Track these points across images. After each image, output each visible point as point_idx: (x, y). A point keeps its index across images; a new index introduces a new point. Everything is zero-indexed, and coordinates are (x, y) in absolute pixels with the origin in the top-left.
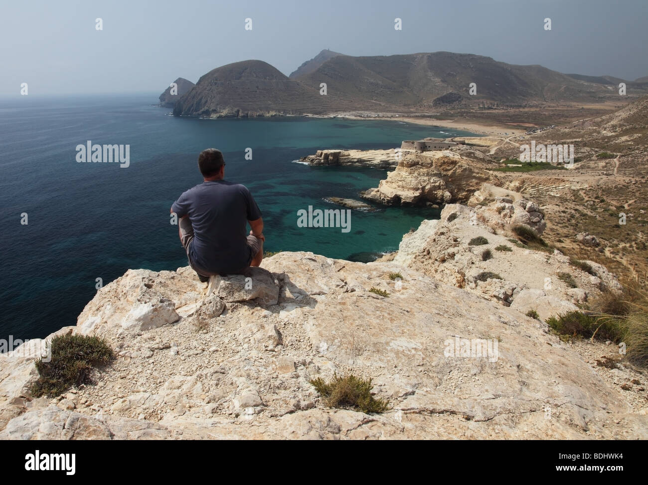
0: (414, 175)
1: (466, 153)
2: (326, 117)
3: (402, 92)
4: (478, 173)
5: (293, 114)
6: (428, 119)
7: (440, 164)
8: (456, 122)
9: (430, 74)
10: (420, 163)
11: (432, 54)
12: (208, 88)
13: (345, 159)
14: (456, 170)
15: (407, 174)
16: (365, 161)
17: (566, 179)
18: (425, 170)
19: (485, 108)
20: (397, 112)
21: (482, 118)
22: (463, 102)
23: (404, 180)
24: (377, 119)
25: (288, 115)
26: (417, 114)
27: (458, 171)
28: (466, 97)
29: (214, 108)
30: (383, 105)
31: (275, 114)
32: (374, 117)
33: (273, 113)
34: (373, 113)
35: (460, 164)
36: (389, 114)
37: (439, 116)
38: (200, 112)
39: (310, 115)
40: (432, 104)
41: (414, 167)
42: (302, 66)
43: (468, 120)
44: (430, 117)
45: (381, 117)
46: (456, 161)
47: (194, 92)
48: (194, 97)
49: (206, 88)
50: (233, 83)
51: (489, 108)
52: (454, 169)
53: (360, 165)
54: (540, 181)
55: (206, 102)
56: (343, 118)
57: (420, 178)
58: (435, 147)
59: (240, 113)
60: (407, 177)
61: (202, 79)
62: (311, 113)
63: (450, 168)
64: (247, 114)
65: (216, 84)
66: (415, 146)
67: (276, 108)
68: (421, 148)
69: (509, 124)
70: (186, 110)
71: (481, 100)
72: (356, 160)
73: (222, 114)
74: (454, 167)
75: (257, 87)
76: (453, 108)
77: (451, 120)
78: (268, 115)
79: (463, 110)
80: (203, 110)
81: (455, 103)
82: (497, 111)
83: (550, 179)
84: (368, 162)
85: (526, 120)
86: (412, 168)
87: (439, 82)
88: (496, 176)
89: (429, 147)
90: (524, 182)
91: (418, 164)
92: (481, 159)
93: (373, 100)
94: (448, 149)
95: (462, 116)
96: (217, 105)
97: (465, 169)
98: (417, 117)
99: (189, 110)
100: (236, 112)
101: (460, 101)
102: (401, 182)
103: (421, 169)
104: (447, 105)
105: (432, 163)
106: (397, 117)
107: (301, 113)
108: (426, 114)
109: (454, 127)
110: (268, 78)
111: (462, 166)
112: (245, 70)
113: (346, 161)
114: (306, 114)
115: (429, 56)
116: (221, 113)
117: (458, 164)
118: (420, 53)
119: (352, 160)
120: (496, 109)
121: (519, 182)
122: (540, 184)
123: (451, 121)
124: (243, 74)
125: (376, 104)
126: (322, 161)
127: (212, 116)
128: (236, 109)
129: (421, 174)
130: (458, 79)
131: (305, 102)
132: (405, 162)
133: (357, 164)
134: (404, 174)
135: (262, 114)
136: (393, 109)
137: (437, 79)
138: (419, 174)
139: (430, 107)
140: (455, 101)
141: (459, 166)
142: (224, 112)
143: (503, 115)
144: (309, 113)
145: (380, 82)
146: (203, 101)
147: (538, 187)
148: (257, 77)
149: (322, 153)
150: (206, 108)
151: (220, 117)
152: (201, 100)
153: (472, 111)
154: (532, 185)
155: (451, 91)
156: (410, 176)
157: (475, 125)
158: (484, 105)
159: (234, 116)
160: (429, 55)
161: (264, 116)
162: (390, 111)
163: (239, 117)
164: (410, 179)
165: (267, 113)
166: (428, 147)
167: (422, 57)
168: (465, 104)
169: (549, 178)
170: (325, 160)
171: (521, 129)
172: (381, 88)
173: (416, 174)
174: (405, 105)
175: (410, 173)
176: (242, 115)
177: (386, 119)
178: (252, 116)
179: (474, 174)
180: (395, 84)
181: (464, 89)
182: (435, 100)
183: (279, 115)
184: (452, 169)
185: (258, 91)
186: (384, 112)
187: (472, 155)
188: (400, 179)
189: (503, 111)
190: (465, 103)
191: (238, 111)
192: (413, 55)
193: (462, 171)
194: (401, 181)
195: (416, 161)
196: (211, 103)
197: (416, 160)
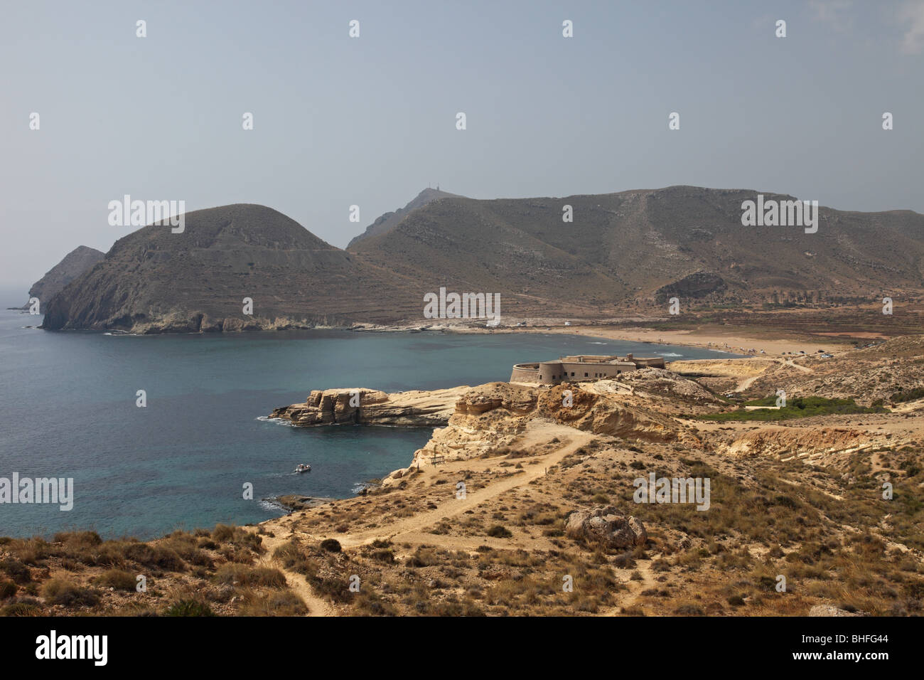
0: (489, 432)
1: (652, 386)
2: (403, 328)
3: (588, 274)
4: (647, 424)
5: (329, 324)
6: (636, 328)
7: (553, 404)
8: (698, 333)
9: (652, 234)
10: (503, 403)
11: (657, 191)
12: (132, 266)
13: (375, 409)
14: (592, 417)
15: (472, 431)
16: (420, 412)
17: (861, 429)
18: (515, 420)
19: (777, 306)
20: (570, 316)
21: (764, 324)
22: (728, 294)
23: (463, 447)
24: (520, 330)
25: (318, 327)
26: (614, 320)
27: (596, 420)
28: (735, 284)
29: (140, 311)
30: (542, 303)
31: (288, 323)
32: (514, 328)
33: (283, 322)
34: (513, 319)
35: (601, 402)
36: (549, 321)
37: (665, 322)
38: (109, 321)
39: (368, 326)
40: (653, 299)
41: (490, 413)
42: (375, 223)
43: (729, 329)
44: (642, 325)
45: (531, 328)
46: (592, 396)
47: (98, 275)
48: (96, 287)
49: (127, 266)
50: (193, 254)
51: (788, 305)
52: (589, 414)
53: (410, 421)
54: (799, 438)
55: (125, 297)
56: (442, 330)
57: (501, 440)
58: (586, 375)
59: (203, 322)
60: (471, 437)
61: (119, 245)
62: (371, 321)
63: (578, 412)
64: (221, 325)
65: (150, 256)
66: (539, 374)
67: (293, 311)
68: (554, 377)
69: (821, 334)
70: (76, 317)
71: (771, 289)
72: (399, 411)
73: (160, 324)
74: (589, 409)
75: (251, 264)
76: (705, 307)
77: (687, 329)
78: (270, 327)
79: (726, 310)
80: (117, 315)
81: (709, 295)
82: (805, 310)
83: (824, 432)
84: (429, 416)
85: (866, 326)
86: (485, 415)
87: (673, 252)
88: (695, 431)
89: (573, 374)
90: (762, 442)
91: (500, 406)
92: (685, 397)
93: (521, 292)
94: (614, 377)
95: (718, 321)
96: (150, 303)
97: (616, 415)
98: (613, 326)
99: (83, 315)
100: (193, 319)
101: (719, 291)
102: (456, 451)
103: (506, 418)
104: (690, 301)
105: (536, 401)
106: (565, 327)
107: (348, 321)
108: (635, 320)
109: (687, 343)
110: (277, 243)
111: (606, 408)
112: (225, 226)
113: (376, 413)
114: (359, 324)
115: (651, 196)
116: (159, 321)
117: (598, 403)
118: (633, 191)
119: (392, 412)
120: (802, 306)
121: (749, 442)
122: (800, 446)
123: (688, 332)
124: (220, 235)
125: (526, 302)
126: (320, 415)
127: (134, 328)
128: (194, 314)
129: (506, 428)
130: (717, 244)
131: (361, 297)
132: (469, 402)
133: (403, 420)
134: (465, 430)
135: (258, 324)
136: (564, 310)
137: (669, 245)
138: (500, 430)
139: (649, 304)
140: (709, 291)
141: (600, 406)
142: (165, 321)
143: (814, 319)
144: (367, 322)
145: (539, 254)
146: (118, 295)
147: (796, 454)
148: (251, 240)
149: (320, 396)
150: (123, 311)
151: (154, 331)
152: (112, 292)
153: (745, 311)
154: (783, 449)
155: (698, 270)
156: (478, 436)
157: (738, 339)
158: (776, 301)
159: (188, 329)
160: (651, 193)
161: (261, 329)
162: (554, 315)
163: (201, 332)
164: (478, 442)
165: (269, 321)
166: (569, 375)
167: (636, 200)
168: (732, 298)
169: (821, 429)
170: (327, 414)
171: (844, 343)
172: (542, 266)
173: (492, 430)
174: (594, 302)
175: (480, 428)
176: (209, 326)
177: (538, 330)
178: (232, 329)
179: (639, 427)
180: (574, 257)
181: (732, 266)
182: (661, 291)
183: (298, 327)
184: (584, 414)
185: (251, 273)
186: (542, 316)
187: (666, 389)
188: (454, 444)
189: (819, 310)
190: (731, 295)
191: (200, 317)
192: (616, 195)
193: (607, 420)
194: (456, 448)
195: (495, 398)
196: (134, 300)
197: (494, 396)
